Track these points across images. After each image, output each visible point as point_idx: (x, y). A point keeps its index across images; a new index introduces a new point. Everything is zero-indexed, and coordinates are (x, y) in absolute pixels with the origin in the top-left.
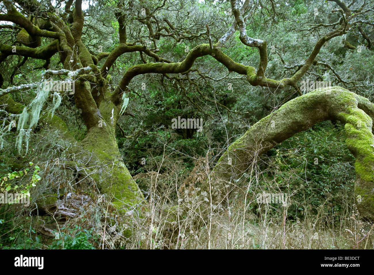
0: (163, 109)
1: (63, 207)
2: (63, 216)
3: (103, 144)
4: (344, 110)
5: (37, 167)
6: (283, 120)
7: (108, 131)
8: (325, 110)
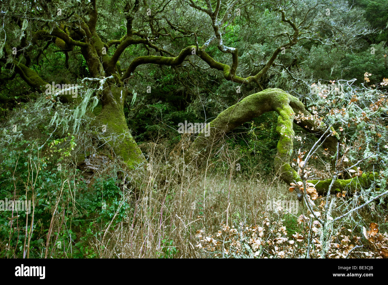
0: (161, 85)
1: (89, 164)
2: (91, 169)
3: (114, 118)
4: (280, 106)
5: (73, 137)
6: (243, 109)
7: (118, 108)
8: (270, 105)
